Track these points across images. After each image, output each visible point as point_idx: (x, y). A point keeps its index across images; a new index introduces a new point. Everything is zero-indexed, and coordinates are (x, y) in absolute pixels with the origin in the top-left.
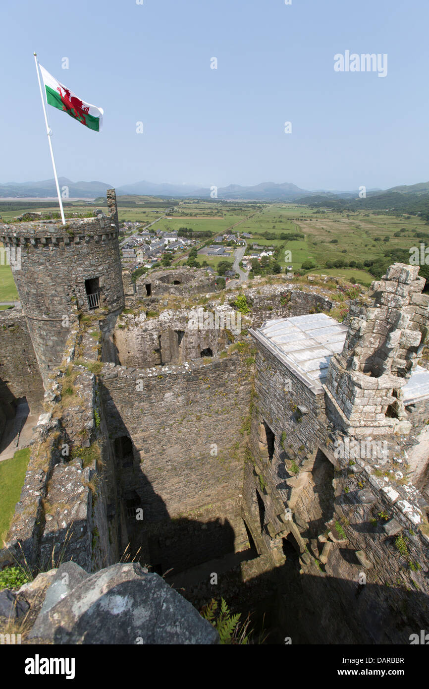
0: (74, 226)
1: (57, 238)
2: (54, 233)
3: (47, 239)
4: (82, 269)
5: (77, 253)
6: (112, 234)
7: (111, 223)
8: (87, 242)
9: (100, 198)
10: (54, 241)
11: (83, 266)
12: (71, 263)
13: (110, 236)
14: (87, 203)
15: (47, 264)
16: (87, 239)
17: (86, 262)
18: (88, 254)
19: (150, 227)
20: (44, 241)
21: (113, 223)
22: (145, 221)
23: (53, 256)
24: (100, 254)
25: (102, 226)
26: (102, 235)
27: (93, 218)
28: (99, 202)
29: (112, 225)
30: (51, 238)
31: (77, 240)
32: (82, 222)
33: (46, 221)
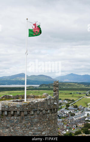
0: (32, 104)
1: (20, 111)
2: (19, 108)
3: (14, 111)
4: (32, 133)
5: (31, 121)
6: (54, 109)
7: (54, 102)
8: (38, 114)
9: (42, 85)
10: (18, 113)
11: (33, 131)
12: (26, 129)
13: (53, 111)
14: (35, 88)
15: (11, 128)
16: (38, 112)
17: (35, 128)
18: (37, 122)
19: (74, 103)
20: (12, 113)
21: (56, 102)
22: (71, 99)
23: (16, 123)
24: (45, 123)
25: (49, 104)
26: (47, 110)
27: (43, 99)
28: (42, 87)
29: (55, 103)
30: (16, 111)
31: (32, 113)
32: (37, 101)
33: (14, 100)
